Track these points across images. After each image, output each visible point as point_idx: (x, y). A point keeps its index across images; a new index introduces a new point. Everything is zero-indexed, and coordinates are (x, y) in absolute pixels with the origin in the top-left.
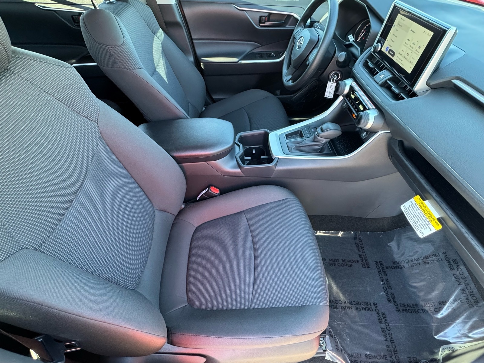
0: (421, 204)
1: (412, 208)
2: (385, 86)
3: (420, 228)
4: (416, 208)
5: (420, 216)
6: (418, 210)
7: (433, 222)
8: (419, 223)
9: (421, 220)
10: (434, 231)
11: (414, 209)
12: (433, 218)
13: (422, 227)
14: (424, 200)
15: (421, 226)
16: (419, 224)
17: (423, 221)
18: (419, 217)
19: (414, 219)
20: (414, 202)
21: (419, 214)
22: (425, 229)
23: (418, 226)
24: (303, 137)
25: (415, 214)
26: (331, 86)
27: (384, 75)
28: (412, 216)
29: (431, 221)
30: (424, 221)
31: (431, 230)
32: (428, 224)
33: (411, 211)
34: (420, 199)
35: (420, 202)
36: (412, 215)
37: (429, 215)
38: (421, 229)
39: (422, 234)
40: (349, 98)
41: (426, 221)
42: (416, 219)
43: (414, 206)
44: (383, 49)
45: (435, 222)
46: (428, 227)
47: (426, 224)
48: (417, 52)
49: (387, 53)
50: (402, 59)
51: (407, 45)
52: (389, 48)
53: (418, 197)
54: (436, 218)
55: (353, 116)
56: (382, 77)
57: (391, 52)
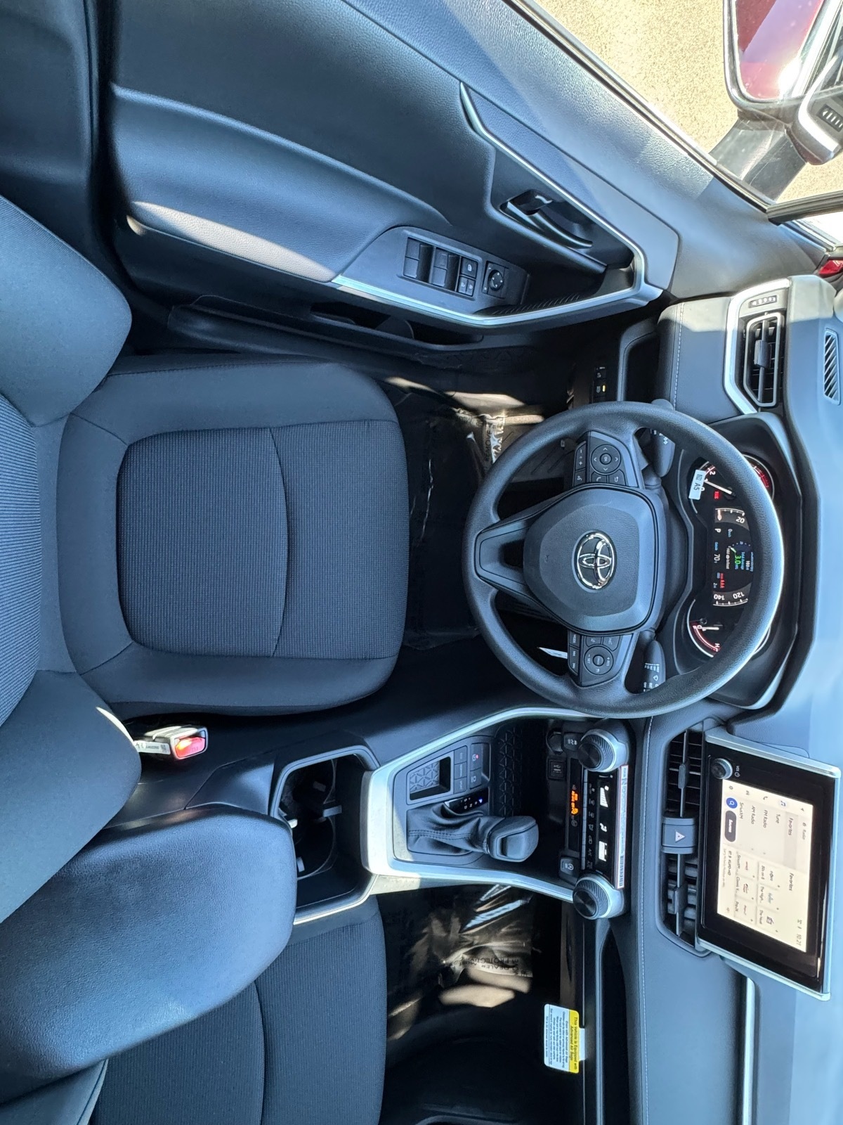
0: (573, 1029)
1: (560, 1024)
4: (565, 1029)
5: (562, 1044)
7: (573, 1062)
8: (556, 1051)
9: (560, 1048)
10: (566, 1069)
11: (562, 1028)
12: (575, 1058)
14: (581, 1026)
15: (556, 1055)
17: (562, 1051)
20: (567, 1019)
21: (563, 1040)
22: (557, 1059)
25: (557, 1036)
28: (553, 1035)
29: (572, 1059)
30: (563, 1053)
32: (565, 1058)
34: (578, 1022)
35: (574, 1026)
37: (573, 1051)
38: (552, 1057)
39: (551, 1063)
41: (565, 1055)
43: (564, 1024)
45: (575, 1064)
46: (563, 1062)
47: (562, 1058)
48: (759, 917)
49: (725, 808)
50: (733, 871)
51: (760, 876)
52: (736, 811)
53: (576, 1014)
54: (580, 1060)
55: (573, 800)
56: (677, 839)
57: (731, 821)
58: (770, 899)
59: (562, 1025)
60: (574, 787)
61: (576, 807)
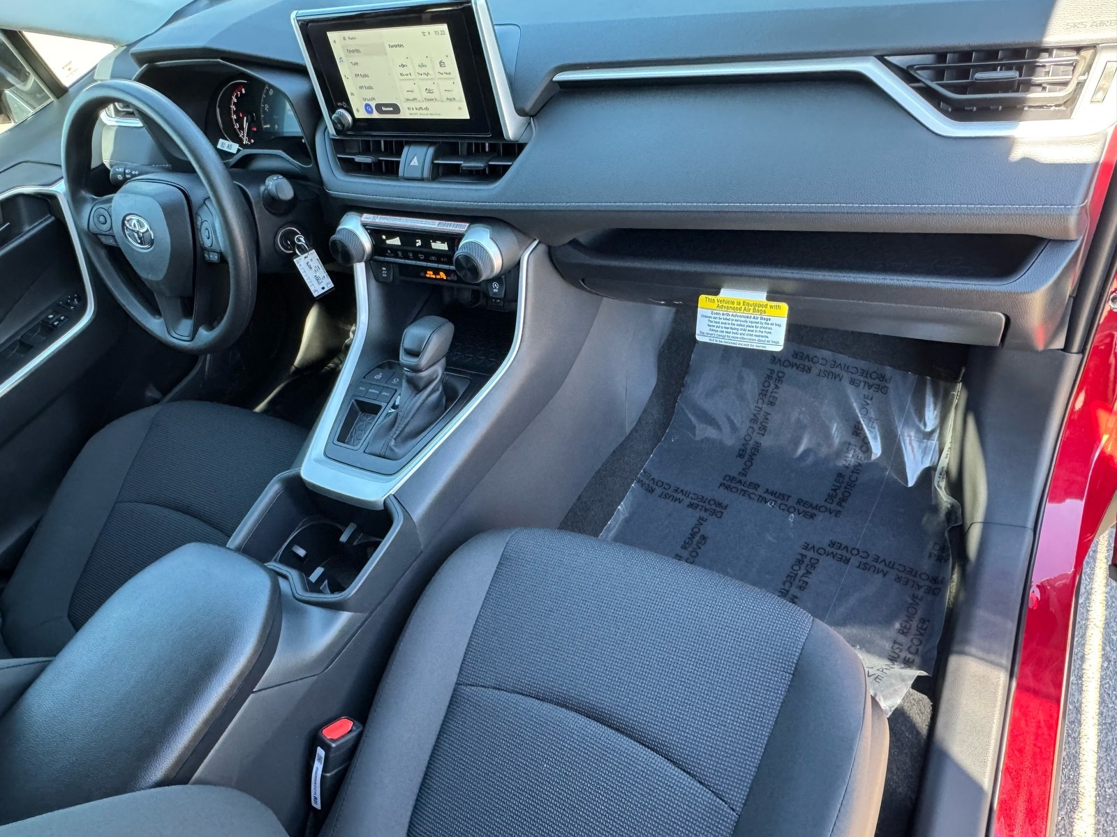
0: (721, 305)
1: (716, 322)
2: (440, 173)
3: (764, 339)
4: (721, 316)
5: (742, 323)
6: (728, 317)
7: (768, 310)
8: (754, 333)
9: (750, 327)
10: (784, 322)
11: (721, 321)
12: (762, 306)
13: (764, 334)
14: (717, 293)
15: (761, 334)
16: (756, 336)
17: (754, 325)
18: (744, 326)
19: (739, 336)
20: (709, 313)
21: (736, 321)
22: (770, 333)
23: (757, 338)
24: (380, 407)
25: (731, 328)
26: (307, 263)
27: (415, 159)
28: (731, 335)
29: (766, 312)
30: (756, 323)
31: (779, 326)
32: (765, 321)
33: (720, 329)
34: (710, 297)
35: (716, 303)
36: (730, 333)
37: (752, 308)
38: (767, 339)
39: (776, 343)
40: (389, 252)
41: (759, 320)
42: (742, 332)
43: (715, 318)
44: (361, 114)
45: (771, 307)
46: (772, 324)
48: (445, 76)
49: (376, 115)
50: (424, 105)
51: (409, 77)
52: (373, 104)
53: (702, 298)
54: (765, 300)
55: (434, 276)
56: (417, 164)
57: (384, 109)
58: (422, 66)
59: (718, 320)
60: (422, 274)
61: (439, 274)
